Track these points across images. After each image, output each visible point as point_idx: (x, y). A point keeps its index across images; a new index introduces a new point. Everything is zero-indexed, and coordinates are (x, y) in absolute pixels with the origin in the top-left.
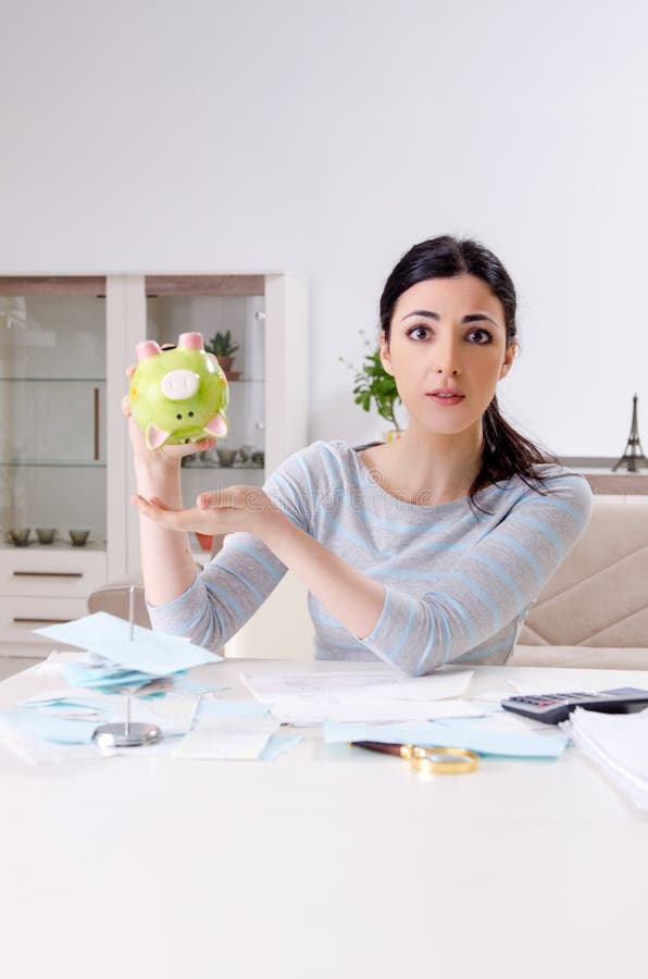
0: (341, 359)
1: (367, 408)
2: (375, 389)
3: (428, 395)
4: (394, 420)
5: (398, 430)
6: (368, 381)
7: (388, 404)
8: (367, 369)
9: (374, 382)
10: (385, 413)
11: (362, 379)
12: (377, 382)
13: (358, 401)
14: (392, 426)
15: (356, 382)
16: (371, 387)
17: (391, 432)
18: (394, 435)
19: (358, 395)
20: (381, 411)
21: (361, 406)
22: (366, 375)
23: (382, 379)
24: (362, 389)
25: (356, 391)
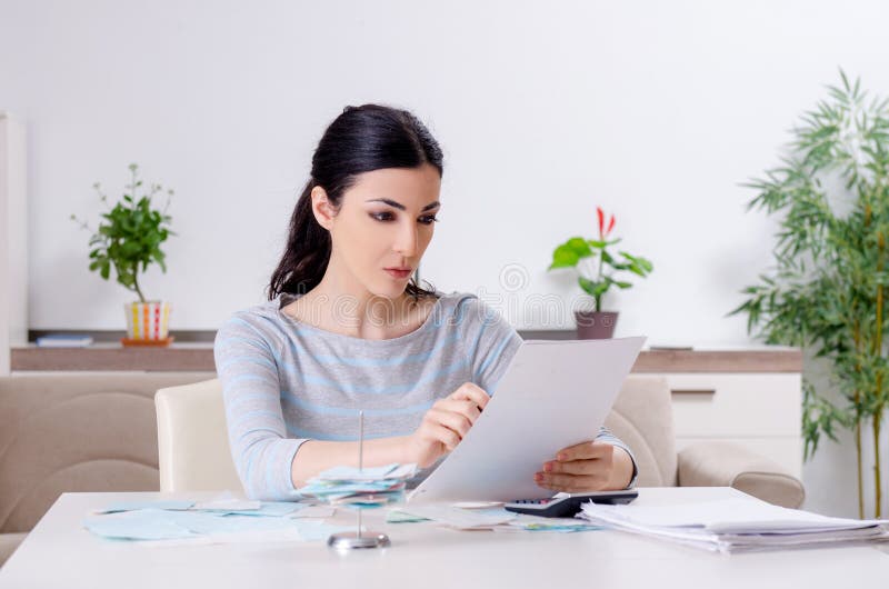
0: (73, 217)
1: (105, 275)
2: (115, 253)
3: (385, 269)
4: (137, 289)
5: (143, 300)
6: (106, 243)
7: (130, 271)
8: (103, 229)
9: (113, 244)
10: (127, 281)
11: (98, 241)
12: (116, 244)
13: (93, 267)
14: (134, 296)
15: (91, 244)
16: (110, 250)
17: (135, 303)
18: (141, 306)
19: (95, 260)
20: (121, 279)
21: (98, 272)
22: (104, 237)
23: (122, 241)
24: (100, 253)
25: (93, 255)
